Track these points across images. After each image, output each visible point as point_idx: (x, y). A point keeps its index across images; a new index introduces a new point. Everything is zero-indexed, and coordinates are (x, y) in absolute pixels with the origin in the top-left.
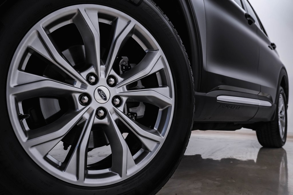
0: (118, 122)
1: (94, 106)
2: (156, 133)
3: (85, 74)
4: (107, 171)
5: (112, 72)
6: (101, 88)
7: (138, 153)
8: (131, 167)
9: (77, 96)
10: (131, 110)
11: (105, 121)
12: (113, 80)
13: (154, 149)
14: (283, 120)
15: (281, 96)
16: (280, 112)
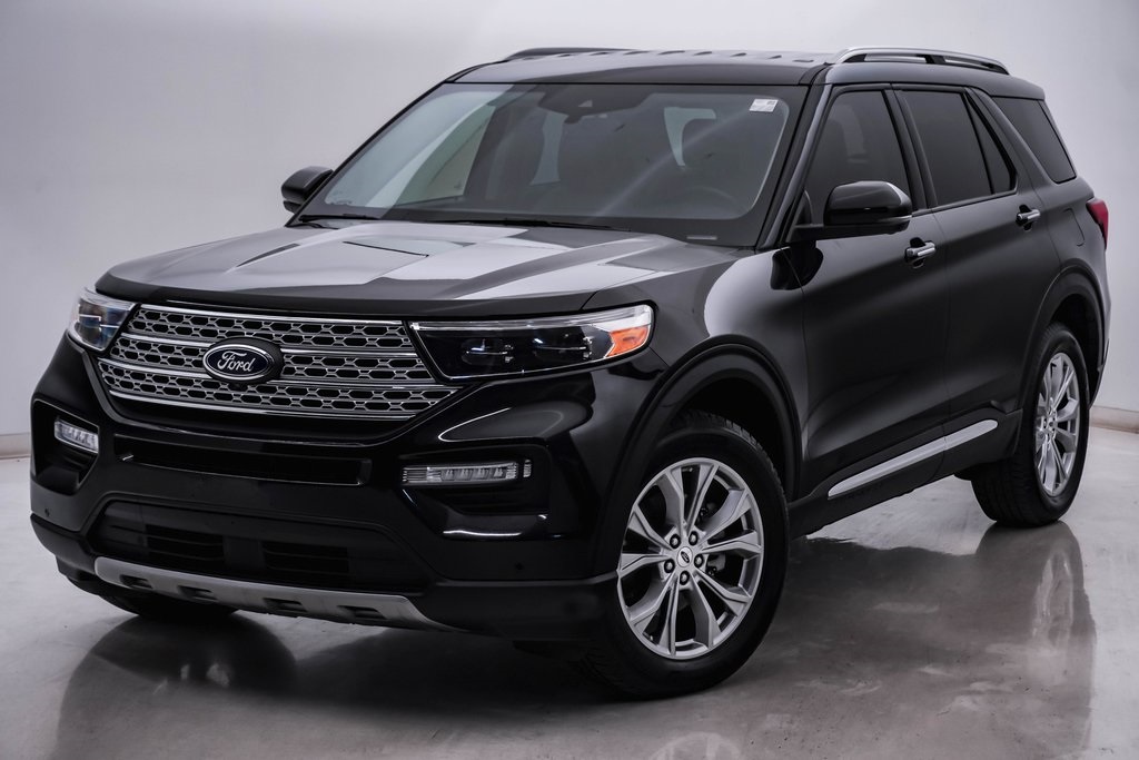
1: (677, 572)
2: (740, 591)
3: (668, 537)
5: (694, 528)
6: (684, 550)
7: (723, 617)
9: (662, 564)
11: (688, 585)
12: (694, 537)
13: (740, 612)
14: (1066, 433)
15: (1059, 359)
16: (1055, 409)
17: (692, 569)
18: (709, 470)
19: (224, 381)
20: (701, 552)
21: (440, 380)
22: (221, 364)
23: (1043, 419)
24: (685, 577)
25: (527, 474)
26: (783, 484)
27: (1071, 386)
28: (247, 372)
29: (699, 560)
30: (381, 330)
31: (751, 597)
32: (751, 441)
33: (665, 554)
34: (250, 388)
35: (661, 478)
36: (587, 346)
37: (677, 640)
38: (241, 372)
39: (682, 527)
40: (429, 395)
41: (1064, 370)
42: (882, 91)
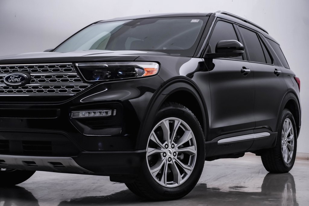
0: (175, 162)
1: (167, 157)
2: (189, 166)
3: (164, 145)
4: (172, 182)
5: (173, 142)
6: (170, 149)
7: (183, 175)
8: (181, 181)
9: (162, 154)
10: (178, 157)
11: (171, 162)
12: (173, 146)
13: (189, 173)
14: (290, 145)
15: (288, 120)
16: (287, 136)
17: (172, 157)
18: (178, 122)
19: (11, 86)
20: (175, 151)
21: (85, 82)
22: (10, 80)
23: (283, 138)
24: (170, 159)
25: (114, 114)
26: (203, 131)
27: (291, 130)
28: (18, 82)
29: (175, 154)
30: (65, 66)
31: (193, 168)
32: (192, 114)
33: (163, 150)
34: (19, 87)
35: (162, 123)
36: (136, 72)
37: (167, 181)
38: (16, 82)
39: (169, 142)
40: (81, 87)
41: (289, 125)
42: (232, 24)
